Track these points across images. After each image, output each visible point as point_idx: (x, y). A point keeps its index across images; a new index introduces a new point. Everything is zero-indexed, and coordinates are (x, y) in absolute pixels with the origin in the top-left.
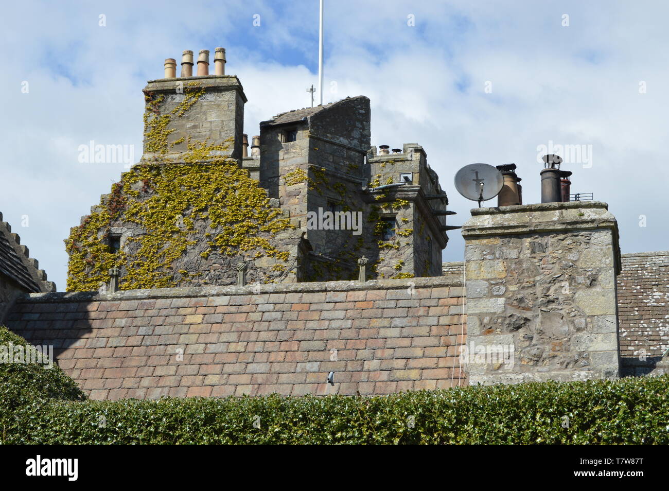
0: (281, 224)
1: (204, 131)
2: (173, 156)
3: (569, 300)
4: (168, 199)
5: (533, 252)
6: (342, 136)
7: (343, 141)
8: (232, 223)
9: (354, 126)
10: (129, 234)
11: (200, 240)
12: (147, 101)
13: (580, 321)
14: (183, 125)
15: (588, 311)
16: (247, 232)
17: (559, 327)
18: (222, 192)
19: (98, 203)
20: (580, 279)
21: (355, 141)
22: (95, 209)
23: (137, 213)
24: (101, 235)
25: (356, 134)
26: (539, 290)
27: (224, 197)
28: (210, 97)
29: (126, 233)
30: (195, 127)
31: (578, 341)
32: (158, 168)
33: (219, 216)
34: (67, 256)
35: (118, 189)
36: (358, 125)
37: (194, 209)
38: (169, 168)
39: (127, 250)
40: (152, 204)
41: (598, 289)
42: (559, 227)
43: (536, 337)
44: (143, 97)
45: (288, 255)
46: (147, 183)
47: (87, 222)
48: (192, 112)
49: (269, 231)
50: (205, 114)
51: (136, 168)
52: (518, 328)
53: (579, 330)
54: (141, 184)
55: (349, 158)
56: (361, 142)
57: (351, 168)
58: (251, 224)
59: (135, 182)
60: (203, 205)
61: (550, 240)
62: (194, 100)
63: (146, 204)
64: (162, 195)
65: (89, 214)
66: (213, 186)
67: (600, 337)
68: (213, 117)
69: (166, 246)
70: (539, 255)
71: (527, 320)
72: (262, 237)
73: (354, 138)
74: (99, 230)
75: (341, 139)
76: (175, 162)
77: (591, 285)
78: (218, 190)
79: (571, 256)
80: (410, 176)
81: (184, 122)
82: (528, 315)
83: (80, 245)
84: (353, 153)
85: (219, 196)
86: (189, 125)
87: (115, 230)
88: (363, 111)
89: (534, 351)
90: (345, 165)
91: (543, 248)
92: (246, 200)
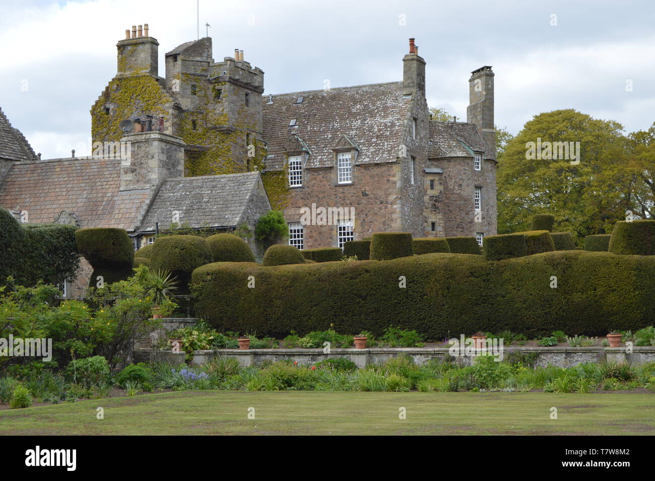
0: (166, 100)
1: (139, 62)
2: (128, 73)
3: (147, 163)
4: (125, 92)
5: (138, 148)
6: (198, 56)
7: (199, 59)
8: (148, 101)
9: (204, 51)
10: (112, 107)
11: (138, 108)
12: (118, 49)
13: (149, 170)
14: (132, 59)
15: (151, 166)
16: (154, 104)
17: (144, 171)
18: (145, 88)
19: (101, 95)
20: (149, 156)
21: (205, 58)
22: (99, 97)
23: (114, 98)
24: (102, 108)
25: (205, 55)
26: (139, 160)
27: (145, 90)
28: (141, 47)
29: (111, 107)
30: (136, 60)
31: (148, 175)
32: (121, 79)
33: (143, 98)
34: (91, 116)
35: (107, 88)
36: (206, 50)
37: (135, 96)
38: (126, 79)
39: (112, 114)
40: (120, 94)
41: (154, 160)
42: (144, 140)
43: (138, 174)
44: (117, 48)
45: (168, 113)
46: (118, 85)
47: (97, 102)
48: (135, 54)
49: (162, 103)
50: (139, 54)
51: (113, 80)
52: (133, 172)
53: (149, 172)
54: (115, 86)
55: (202, 66)
56: (207, 57)
57: (203, 70)
58: (155, 101)
59: (114, 85)
60: (138, 94)
61: (142, 144)
62: (135, 48)
63: (118, 94)
64: (123, 90)
65: (98, 99)
66: (141, 86)
67: (154, 174)
68: (142, 55)
69: (126, 112)
70: (139, 149)
71: (136, 169)
72: (159, 106)
73: (204, 57)
74: (101, 106)
75: (197, 58)
76: (128, 76)
77: (152, 159)
78: (143, 87)
79: (147, 150)
80: (226, 72)
81: (132, 58)
82: (136, 168)
83: (95, 112)
84: (203, 63)
85: (144, 90)
86: (134, 59)
87: (108, 106)
88: (208, 44)
89: (137, 179)
90: (199, 69)
91: (140, 147)
92: (153, 90)
